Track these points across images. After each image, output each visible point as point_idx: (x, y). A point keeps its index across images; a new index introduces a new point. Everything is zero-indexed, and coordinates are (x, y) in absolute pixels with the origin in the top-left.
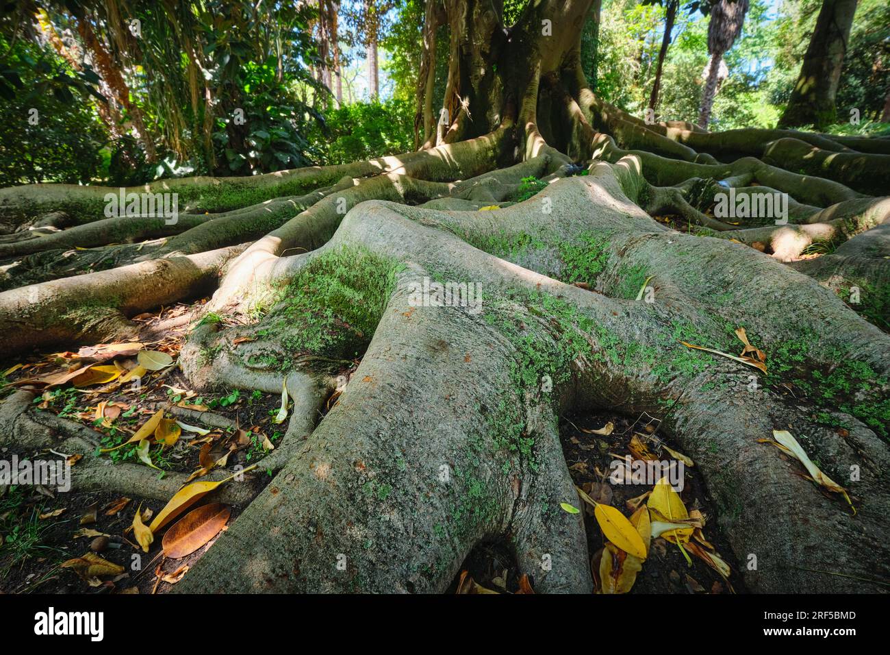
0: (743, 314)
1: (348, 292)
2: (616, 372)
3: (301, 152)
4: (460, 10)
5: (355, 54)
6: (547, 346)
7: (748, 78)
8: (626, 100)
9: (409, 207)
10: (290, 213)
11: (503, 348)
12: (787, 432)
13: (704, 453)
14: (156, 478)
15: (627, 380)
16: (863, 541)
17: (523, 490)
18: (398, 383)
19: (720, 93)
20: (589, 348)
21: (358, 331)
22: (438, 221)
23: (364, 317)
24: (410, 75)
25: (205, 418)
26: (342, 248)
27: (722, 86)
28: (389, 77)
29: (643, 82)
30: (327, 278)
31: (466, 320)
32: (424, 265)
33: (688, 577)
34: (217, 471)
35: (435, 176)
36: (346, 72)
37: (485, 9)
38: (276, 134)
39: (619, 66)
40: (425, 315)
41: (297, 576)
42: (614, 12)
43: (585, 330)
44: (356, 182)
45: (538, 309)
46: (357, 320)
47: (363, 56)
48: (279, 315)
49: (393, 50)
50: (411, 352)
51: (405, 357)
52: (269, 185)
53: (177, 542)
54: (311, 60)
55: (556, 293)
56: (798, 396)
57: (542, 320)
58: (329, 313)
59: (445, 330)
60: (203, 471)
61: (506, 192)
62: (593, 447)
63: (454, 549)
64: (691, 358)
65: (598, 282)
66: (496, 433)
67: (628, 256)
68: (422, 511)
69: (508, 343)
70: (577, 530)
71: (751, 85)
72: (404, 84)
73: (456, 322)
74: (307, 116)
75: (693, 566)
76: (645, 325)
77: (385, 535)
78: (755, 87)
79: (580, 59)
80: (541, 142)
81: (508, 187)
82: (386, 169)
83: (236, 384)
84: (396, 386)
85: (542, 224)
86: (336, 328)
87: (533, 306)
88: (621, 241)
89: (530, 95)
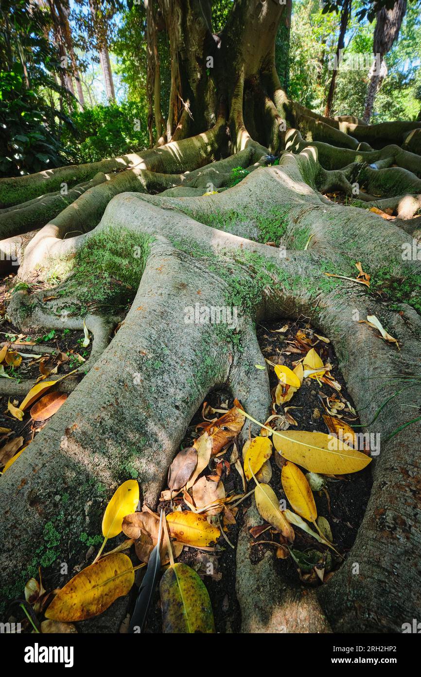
0: (361, 254)
1: (118, 260)
2: (288, 294)
3: (57, 153)
4: (175, 19)
5: (90, 58)
6: (247, 282)
7: (402, 77)
8: (312, 97)
9: (152, 196)
10: (60, 206)
11: (220, 285)
12: (374, 316)
13: (333, 333)
14: (15, 383)
15: (294, 298)
16: (399, 362)
17: (235, 360)
18: (159, 309)
19: (380, 91)
20: (272, 282)
21: (128, 286)
22: (173, 206)
23: (131, 275)
24: (139, 78)
25: (36, 349)
26: (108, 229)
27: (382, 84)
28: (122, 81)
29: (324, 81)
30: (101, 252)
31: (197, 270)
32: (167, 237)
33: (320, 393)
34: (53, 376)
35: (168, 169)
36: (84, 76)
37: (196, 15)
38: (34, 137)
39: (305, 68)
40: (171, 269)
41: (117, 405)
42: (302, 16)
43: (270, 270)
44: (108, 177)
45: (241, 260)
46: (126, 278)
47: (96, 60)
48: (71, 280)
49: (122, 54)
50: (165, 291)
51: (161, 294)
52: (38, 183)
53: (39, 413)
54: (52, 66)
55: (253, 249)
56: (384, 297)
57: (244, 267)
58: (106, 275)
59: (184, 277)
60: (44, 376)
61: (223, 180)
62: (276, 339)
63: (199, 391)
64: (329, 282)
65: (281, 241)
66: (218, 332)
67: (299, 223)
68: (179, 373)
69: (223, 282)
70: (264, 377)
71: (403, 83)
72: (135, 87)
73: (191, 272)
74: (57, 120)
75: (322, 387)
76: (305, 264)
77: (161, 385)
78: (406, 84)
79: (274, 63)
80: (248, 137)
81: (224, 175)
82: (130, 165)
83: (51, 327)
84: (158, 311)
85: (245, 204)
86: (113, 285)
87: (238, 259)
88: (295, 213)
89: (237, 96)
